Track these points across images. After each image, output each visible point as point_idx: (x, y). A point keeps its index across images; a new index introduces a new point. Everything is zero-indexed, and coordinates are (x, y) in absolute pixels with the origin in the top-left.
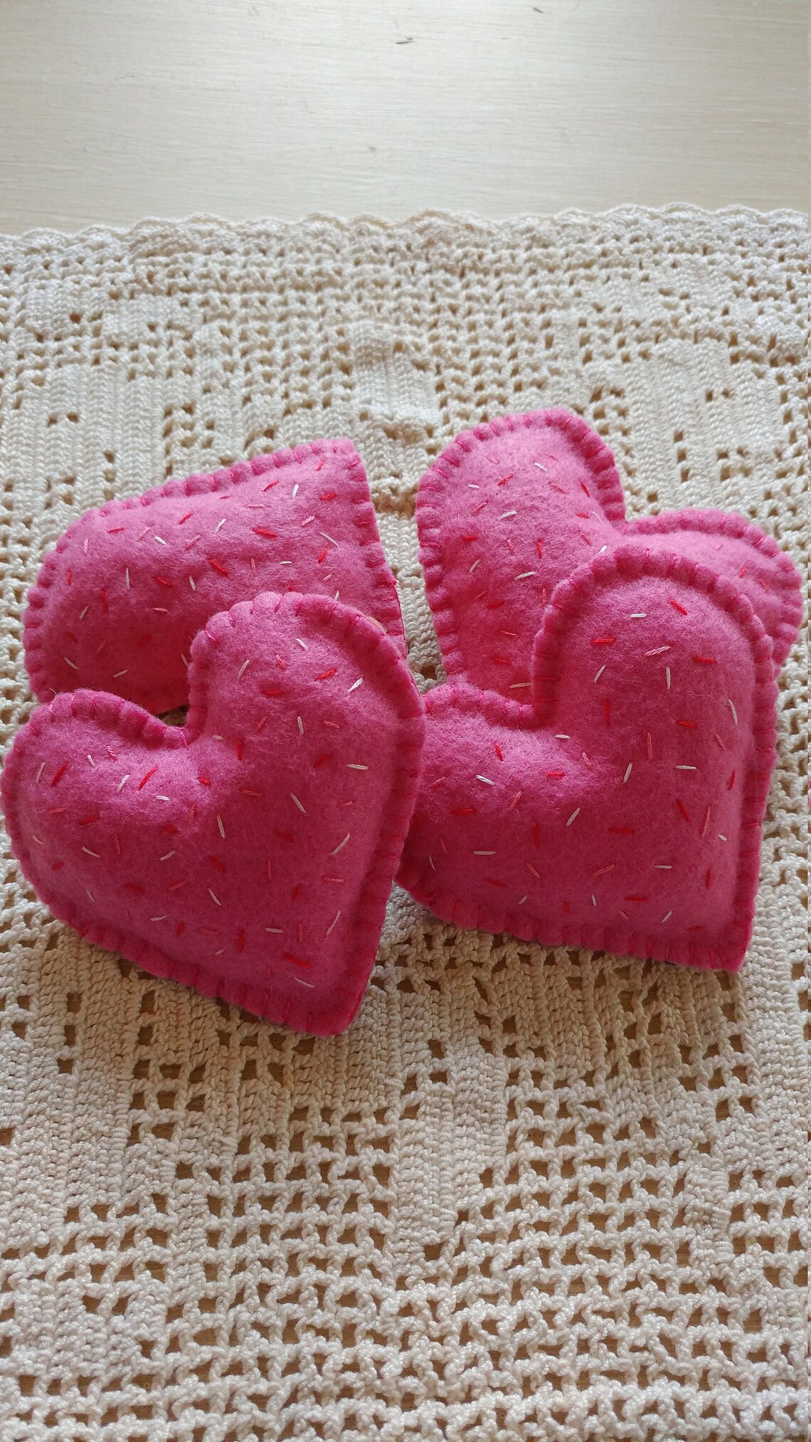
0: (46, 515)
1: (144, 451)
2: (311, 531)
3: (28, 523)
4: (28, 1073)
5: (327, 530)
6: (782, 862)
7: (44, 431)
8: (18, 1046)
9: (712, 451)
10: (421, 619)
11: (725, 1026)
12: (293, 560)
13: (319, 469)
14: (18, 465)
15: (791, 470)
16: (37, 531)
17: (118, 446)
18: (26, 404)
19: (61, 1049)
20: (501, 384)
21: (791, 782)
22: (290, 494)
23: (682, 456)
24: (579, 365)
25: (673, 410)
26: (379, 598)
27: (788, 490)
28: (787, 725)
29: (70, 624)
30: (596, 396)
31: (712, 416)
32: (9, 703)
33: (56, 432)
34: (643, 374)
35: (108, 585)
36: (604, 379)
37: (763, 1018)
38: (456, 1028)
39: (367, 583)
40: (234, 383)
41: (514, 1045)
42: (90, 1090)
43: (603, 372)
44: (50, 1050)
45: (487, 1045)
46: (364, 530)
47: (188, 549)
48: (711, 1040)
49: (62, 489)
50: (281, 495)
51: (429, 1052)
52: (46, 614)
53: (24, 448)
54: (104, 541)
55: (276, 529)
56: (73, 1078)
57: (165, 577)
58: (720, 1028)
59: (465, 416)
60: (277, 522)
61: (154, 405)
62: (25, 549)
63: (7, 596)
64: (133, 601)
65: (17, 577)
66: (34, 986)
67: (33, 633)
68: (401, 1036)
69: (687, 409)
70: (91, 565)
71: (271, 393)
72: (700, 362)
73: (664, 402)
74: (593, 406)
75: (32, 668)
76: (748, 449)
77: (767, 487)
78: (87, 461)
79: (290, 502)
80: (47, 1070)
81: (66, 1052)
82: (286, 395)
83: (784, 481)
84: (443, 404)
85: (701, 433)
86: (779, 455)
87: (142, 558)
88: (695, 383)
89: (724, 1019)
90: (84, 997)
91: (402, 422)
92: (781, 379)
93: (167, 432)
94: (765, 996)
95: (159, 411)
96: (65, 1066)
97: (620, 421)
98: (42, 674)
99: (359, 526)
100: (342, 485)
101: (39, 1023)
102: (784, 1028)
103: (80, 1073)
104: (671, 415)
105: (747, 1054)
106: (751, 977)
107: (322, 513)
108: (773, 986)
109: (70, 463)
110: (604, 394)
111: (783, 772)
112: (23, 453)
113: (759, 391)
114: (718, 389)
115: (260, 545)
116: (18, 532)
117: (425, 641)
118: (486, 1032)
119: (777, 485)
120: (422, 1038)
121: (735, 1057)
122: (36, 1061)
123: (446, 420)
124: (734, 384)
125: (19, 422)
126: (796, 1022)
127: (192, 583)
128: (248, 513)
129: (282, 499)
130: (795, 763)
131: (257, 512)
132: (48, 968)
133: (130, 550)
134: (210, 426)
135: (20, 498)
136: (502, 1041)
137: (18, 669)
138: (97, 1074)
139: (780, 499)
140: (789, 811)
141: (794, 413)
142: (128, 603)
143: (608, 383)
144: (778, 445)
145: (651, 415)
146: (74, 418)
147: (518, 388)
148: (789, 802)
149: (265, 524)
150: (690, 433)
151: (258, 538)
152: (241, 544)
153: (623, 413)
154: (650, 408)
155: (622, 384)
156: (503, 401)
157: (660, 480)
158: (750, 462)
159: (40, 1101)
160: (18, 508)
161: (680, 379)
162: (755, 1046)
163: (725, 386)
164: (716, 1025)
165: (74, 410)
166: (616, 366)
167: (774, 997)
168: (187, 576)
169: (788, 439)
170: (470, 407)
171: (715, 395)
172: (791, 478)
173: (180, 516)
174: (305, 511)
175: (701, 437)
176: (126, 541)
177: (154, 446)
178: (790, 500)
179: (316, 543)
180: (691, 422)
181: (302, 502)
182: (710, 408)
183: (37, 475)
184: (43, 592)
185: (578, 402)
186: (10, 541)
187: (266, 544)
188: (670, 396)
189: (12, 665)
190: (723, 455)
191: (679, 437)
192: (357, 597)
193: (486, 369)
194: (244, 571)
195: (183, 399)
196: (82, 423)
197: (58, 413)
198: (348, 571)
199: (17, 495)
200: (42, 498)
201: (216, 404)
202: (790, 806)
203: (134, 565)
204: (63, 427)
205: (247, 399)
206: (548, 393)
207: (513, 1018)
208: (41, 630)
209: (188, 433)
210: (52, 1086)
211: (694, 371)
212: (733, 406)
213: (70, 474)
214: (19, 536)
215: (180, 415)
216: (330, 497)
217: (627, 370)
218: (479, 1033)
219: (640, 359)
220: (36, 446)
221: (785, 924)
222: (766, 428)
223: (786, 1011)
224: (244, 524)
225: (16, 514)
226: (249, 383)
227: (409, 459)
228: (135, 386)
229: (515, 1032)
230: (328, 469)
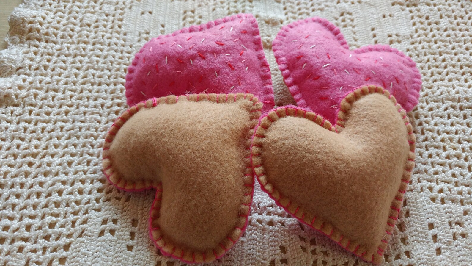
0: (138, 44)
1: (176, 25)
2: (237, 43)
3: (131, 46)
4: (114, 250)
5: (243, 44)
6: (421, 183)
7: (139, 17)
8: (111, 239)
9: (386, 34)
10: (278, 86)
11: (402, 247)
12: (231, 54)
13: (241, 22)
14: (129, 27)
15: (416, 42)
16: (134, 49)
17: (166, 22)
18: (134, 8)
19: (128, 241)
20: (307, 9)
21: (423, 153)
22: (229, 30)
23: (374, 36)
24: (335, 4)
25: (370, 20)
26: (263, 71)
27: (415, 48)
28: (420, 131)
29: (144, 77)
30: (342, 15)
31: (385, 23)
32: (119, 108)
33: (144, 17)
34: (359, 8)
35: (159, 62)
36: (345, 9)
37: (418, 245)
38: (291, 242)
39: (258, 65)
40: (210, 4)
41: (315, 250)
42: (139, 259)
43: (345, 7)
44: (124, 241)
45: (304, 249)
46: (257, 46)
47: (190, 49)
48: (397, 252)
49: (145, 36)
50: (226, 31)
51: (280, 251)
52: (135, 75)
53: (132, 22)
54: (158, 47)
55: (223, 42)
56: (133, 253)
57: (181, 60)
58: (401, 247)
59: (294, 18)
60: (224, 40)
61: (180, 10)
62: (129, 55)
63: (121, 71)
64: (168, 68)
65: (126, 65)
66: (119, 215)
67: (129, 82)
68: (268, 244)
69: (376, 20)
70: (153, 55)
71: (223, 7)
72: (380, 5)
73: (367, 18)
74: (341, 18)
75: (128, 95)
76: (400, 34)
77: (408, 47)
78: (155, 27)
79: (230, 33)
80: (122, 249)
81: (130, 243)
82: (228, 9)
83: (414, 45)
84: (286, 14)
85: (381, 28)
86: (411, 37)
87: (172, 52)
88: (378, 11)
89: (402, 244)
90: (139, 221)
91: (271, 18)
92: (411, 12)
93: (184, 19)
94: (418, 236)
95: (182, 12)
96: (130, 248)
97: (351, 23)
98: (131, 98)
99: (255, 44)
100: (249, 28)
101: (120, 230)
102: (428, 249)
103: (136, 251)
104: (370, 22)
105: (413, 259)
106: (412, 228)
107: (242, 37)
108: (421, 232)
109: (148, 27)
110: (345, 14)
111: (419, 149)
112: (131, 23)
113: (403, 15)
114: (387, 14)
115: (218, 48)
116: (127, 49)
117: (279, 94)
118: (304, 245)
119: (411, 47)
120: (277, 245)
121: (408, 260)
122: (118, 245)
123: (287, 19)
124: (393, 12)
125: (131, 13)
126: (432, 248)
127: (191, 61)
128: (214, 37)
129: (227, 32)
130: (424, 146)
131: (217, 36)
132: (125, 209)
133: (168, 49)
134: (200, 17)
135: (129, 38)
136: (310, 248)
137: (123, 96)
138: (143, 252)
139: (412, 52)
140: (423, 164)
141: (416, 23)
142: (166, 69)
143: (346, 10)
144: (411, 33)
145: (362, 22)
146: (150, 13)
147: (313, 10)
148: (423, 160)
149: (219, 40)
150: (377, 28)
151: (217, 45)
152: (211, 47)
153: (352, 20)
154: (362, 19)
155: (351, 11)
156: (308, 14)
157: (366, 43)
158: (400, 39)
159: (119, 262)
160: (128, 41)
161: (373, 10)
162: (416, 256)
163: (390, 13)
164: (399, 246)
165: (151, 10)
166: (349, 5)
167: (422, 237)
168: (189, 59)
169: (414, 31)
170: (296, 15)
171: (386, 16)
172: (417, 45)
173: (187, 38)
174: (235, 36)
175: (381, 30)
176: (166, 47)
177: (179, 23)
178: (416, 52)
179: (239, 48)
180: (377, 24)
181: (234, 33)
182: (384, 20)
183: (136, 31)
184: (134, 67)
185: (335, 16)
186: (124, 52)
187: (220, 48)
188: (369, 16)
189: (121, 95)
190: (390, 36)
191: (373, 29)
192: (254, 70)
193: (302, 4)
194: (211, 57)
195: (190, 8)
196: (153, 15)
197: (145, 11)
198: (251, 60)
199: (128, 37)
200: (137, 38)
201: (203, 11)
202: (423, 162)
203: (169, 55)
204: (147, 15)
205: (214, 10)
206: (324, 13)
207: (315, 239)
208: (132, 81)
209: (192, 19)
210: (124, 256)
211: (378, 8)
212: (393, 20)
213: (148, 31)
214: (127, 51)
215: (189, 13)
216: (245, 32)
217: (353, 7)
218: (301, 244)
219: (358, 3)
220: (136, 21)
221: (424, 207)
222: (406, 28)
223: (428, 242)
224: (212, 40)
225: (127, 43)
226: (215, 4)
227: (273, 31)
228: (174, 4)
229: (316, 245)
230: (244, 22)
